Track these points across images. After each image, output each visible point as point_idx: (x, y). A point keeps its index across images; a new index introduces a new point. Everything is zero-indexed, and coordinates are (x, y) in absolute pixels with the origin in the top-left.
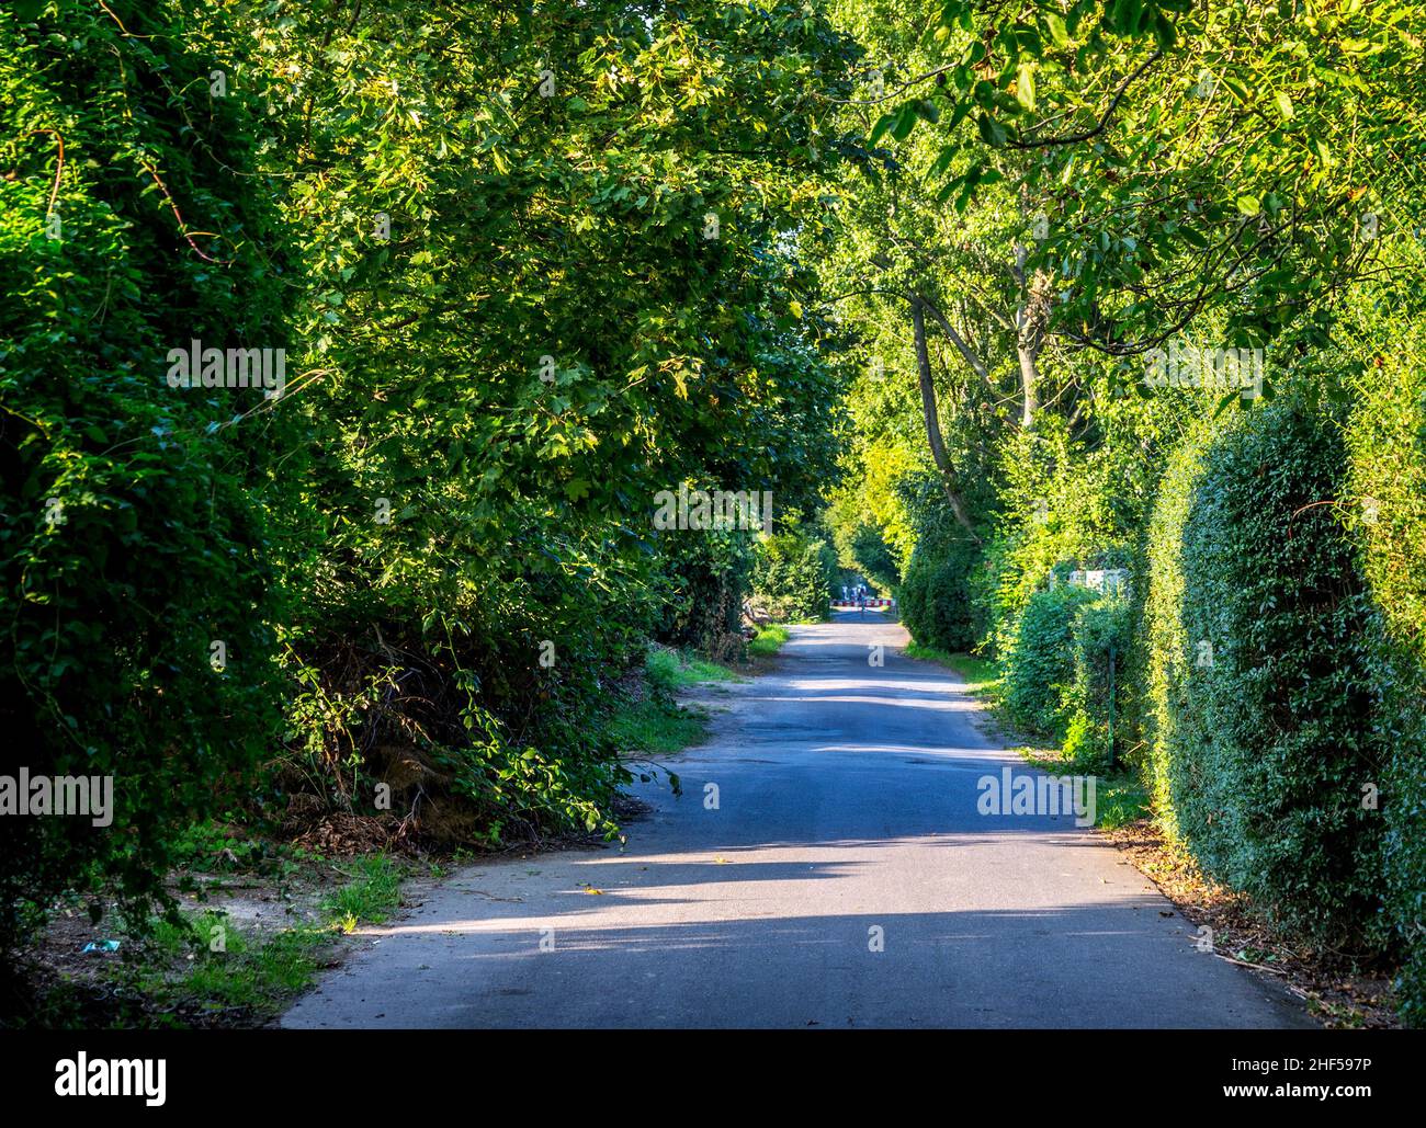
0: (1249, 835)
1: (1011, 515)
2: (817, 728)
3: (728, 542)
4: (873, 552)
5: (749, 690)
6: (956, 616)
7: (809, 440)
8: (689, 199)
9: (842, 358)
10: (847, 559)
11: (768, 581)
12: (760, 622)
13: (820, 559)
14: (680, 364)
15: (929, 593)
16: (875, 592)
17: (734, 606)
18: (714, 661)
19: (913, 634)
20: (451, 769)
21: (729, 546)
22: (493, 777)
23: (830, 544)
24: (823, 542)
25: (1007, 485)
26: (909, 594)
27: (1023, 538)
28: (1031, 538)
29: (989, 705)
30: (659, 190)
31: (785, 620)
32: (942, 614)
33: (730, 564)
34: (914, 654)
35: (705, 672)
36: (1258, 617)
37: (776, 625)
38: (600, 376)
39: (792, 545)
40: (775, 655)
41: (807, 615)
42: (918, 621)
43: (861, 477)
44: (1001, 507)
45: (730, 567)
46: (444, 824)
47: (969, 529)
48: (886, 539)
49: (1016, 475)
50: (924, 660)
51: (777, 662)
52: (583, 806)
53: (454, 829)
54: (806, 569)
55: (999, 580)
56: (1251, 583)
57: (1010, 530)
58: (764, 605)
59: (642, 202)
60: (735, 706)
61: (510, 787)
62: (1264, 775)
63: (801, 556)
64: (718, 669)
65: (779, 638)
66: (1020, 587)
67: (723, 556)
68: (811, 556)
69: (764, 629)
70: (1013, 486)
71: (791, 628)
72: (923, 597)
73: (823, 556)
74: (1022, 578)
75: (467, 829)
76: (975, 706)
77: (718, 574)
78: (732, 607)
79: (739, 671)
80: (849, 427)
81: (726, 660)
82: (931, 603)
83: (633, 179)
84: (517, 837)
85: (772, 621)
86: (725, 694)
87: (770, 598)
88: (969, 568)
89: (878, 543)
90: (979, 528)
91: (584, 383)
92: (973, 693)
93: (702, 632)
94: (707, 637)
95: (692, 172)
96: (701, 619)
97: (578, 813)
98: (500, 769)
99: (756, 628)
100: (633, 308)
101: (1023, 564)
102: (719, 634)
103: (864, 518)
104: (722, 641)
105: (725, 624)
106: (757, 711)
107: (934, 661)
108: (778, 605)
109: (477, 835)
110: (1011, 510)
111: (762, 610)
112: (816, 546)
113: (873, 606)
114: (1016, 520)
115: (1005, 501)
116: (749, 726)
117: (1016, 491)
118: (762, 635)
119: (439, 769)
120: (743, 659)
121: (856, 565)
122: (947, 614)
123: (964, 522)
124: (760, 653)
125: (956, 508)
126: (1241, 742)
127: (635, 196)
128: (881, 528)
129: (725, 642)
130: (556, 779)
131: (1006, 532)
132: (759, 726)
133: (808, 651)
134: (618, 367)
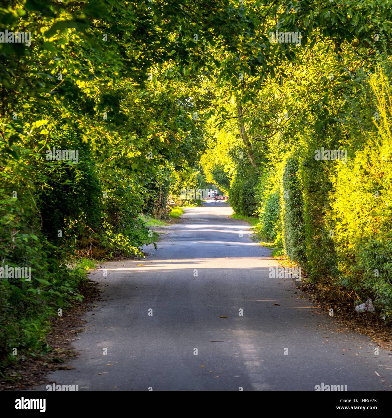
0: (294, 246)
1: (270, 164)
2: (196, 238)
3: (162, 175)
4: (221, 176)
5: (171, 228)
6: (251, 202)
7: (193, 140)
8: (163, 94)
9: (205, 111)
10: (209, 179)
11: (175, 189)
12: (171, 206)
13: (197, 179)
14: (160, 134)
15: (240, 194)
16: (223, 194)
17: (164, 198)
18: (158, 219)
19: (234, 210)
20: (98, 239)
21: (163, 176)
22: (109, 241)
23: (202, 173)
24: (198, 172)
25: (269, 152)
26: (233, 194)
27: (274, 172)
28: (277, 172)
29: (256, 232)
30: (156, 92)
31: (182, 206)
32: (245, 202)
33: (163, 183)
34: (234, 217)
35: (154, 222)
36: (295, 197)
37: (178, 207)
38: (140, 138)
39: (185, 174)
40: (180, 218)
41: (191, 203)
42: (236, 204)
43: (215, 144)
44: (267, 161)
45: (163, 184)
46: (98, 253)
47: (256, 168)
48: (225, 171)
49: (272, 148)
50: (238, 219)
51: (180, 220)
52: (134, 248)
53: (100, 254)
54: (191, 184)
55: (265, 188)
56: (294, 189)
57: (269, 169)
58: (173, 199)
59: (152, 96)
60: (167, 232)
61: (115, 243)
62: (297, 232)
63: (189, 178)
64: (159, 222)
65: (180, 212)
66: (272, 191)
67: (161, 180)
68: (193, 178)
69: (174, 208)
70: (271, 153)
71: (185, 208)
72: (238, 195)
73: (199, 179)
74: (273, 187)
75: (104, 254)
76: (252, 232)
77: (158, 186)
78: (164, 199)
79: (167, 222)
80: (207, 135)
81: (161, 218)
82: (241, 197)
83: (149, 90)
84: (116, 256)
85: (176, 206)
86: (163, 229)
87: (175, 196)
88: (256, 183)
89: (221, 172)
90: (260, 168)
91: (137, 139)
92: (252, 229)
93: (153, 208)
94: (155, 210)
95: (164, 87)
96: (152, 203)
97: (133, 250)
98: (112, 239)
99: (171, 208)
100: (148, 120)
101: (273, 182)
102: (159, 209)
103: (216, 161)
104: (160, 211)
105: (161, 205)
106: (175, 234)
107: (242, 220)
108: (179, 199)
109: (106, 255)
110: (270, 161)
111: (172, 201)
112: (195, 173)
113: (220, 199)
114: (272, 166)
115: (268, 158)
116: (172, 237)
117: (272, 154)
118: (173, 211)
119: (95, 239)
120: (168, 218)
121: (214, 182)
122: (247, 201)
123: (255, 166)
124: (173, 217)
125: (251, 160)
126: (293, 225)
127: (150, 94)
128: (223, 166)
129: (161, 211)
130: (127, 241)
131: (268, 170)
132: (176, 237)
133: (192, 217)
134: (144, 134)
